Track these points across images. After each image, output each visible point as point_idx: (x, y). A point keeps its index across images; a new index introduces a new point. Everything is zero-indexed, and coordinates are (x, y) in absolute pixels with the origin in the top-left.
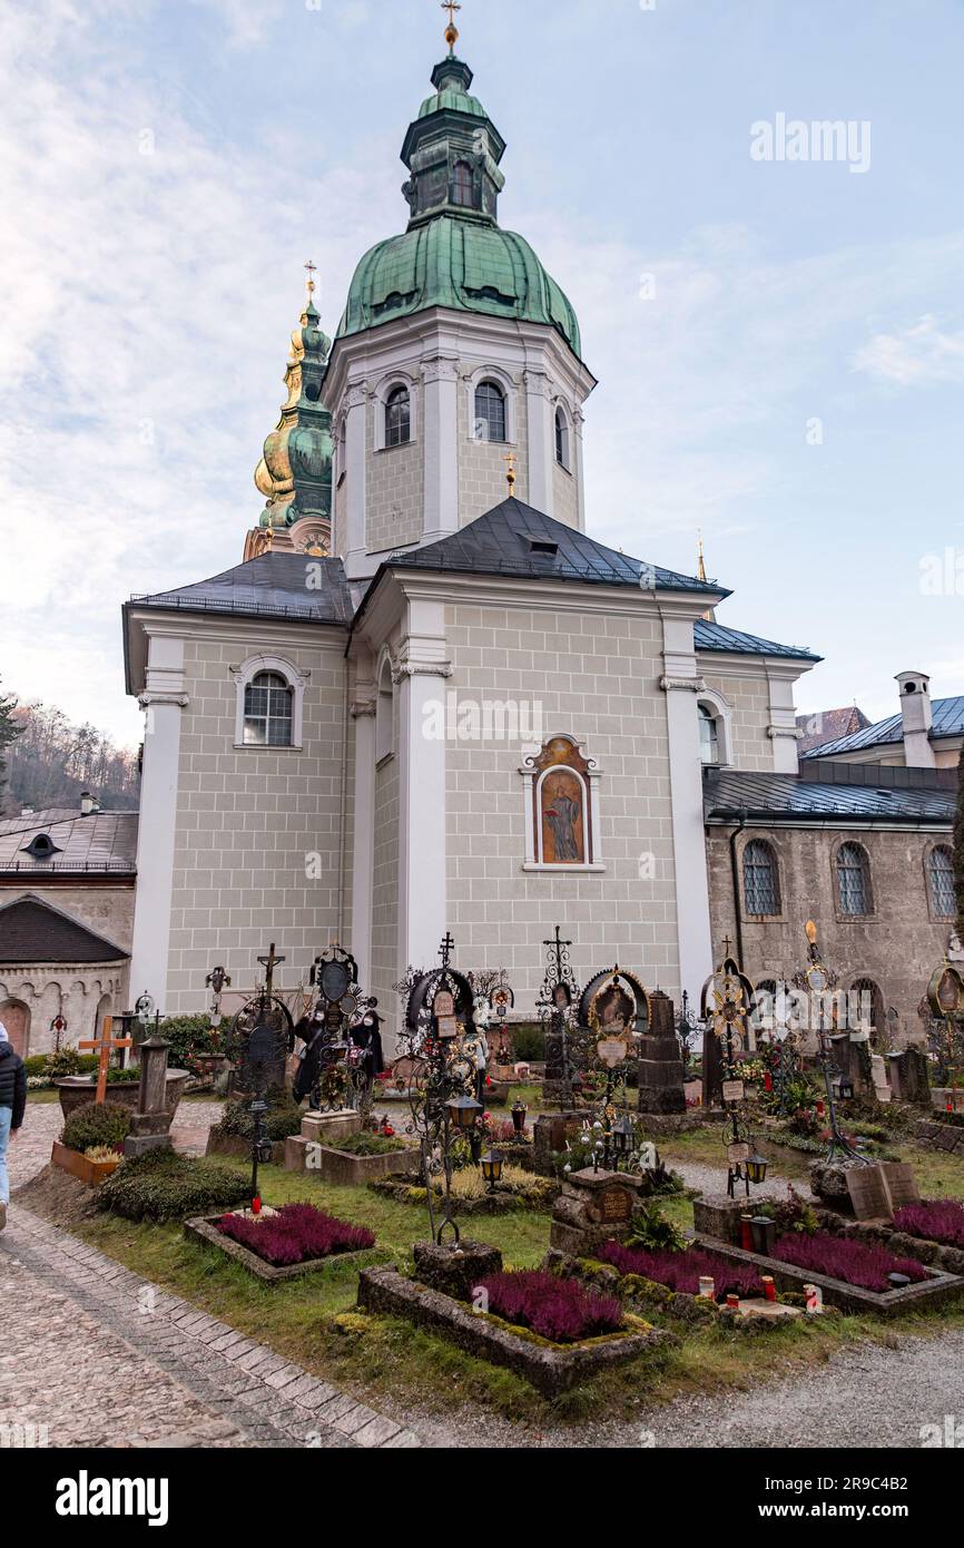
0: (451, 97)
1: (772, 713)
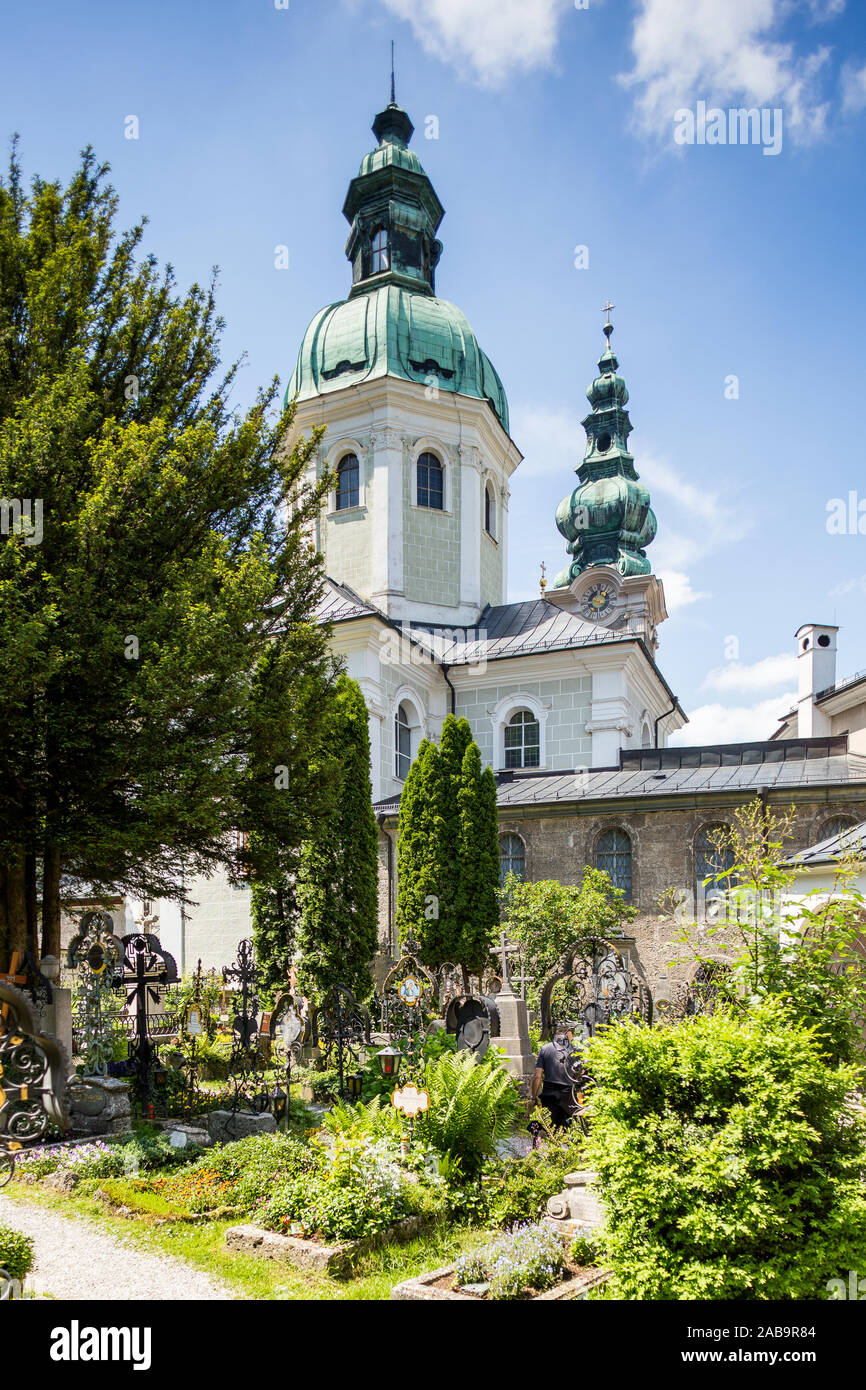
0: (394, 152)
1: (593, 707)
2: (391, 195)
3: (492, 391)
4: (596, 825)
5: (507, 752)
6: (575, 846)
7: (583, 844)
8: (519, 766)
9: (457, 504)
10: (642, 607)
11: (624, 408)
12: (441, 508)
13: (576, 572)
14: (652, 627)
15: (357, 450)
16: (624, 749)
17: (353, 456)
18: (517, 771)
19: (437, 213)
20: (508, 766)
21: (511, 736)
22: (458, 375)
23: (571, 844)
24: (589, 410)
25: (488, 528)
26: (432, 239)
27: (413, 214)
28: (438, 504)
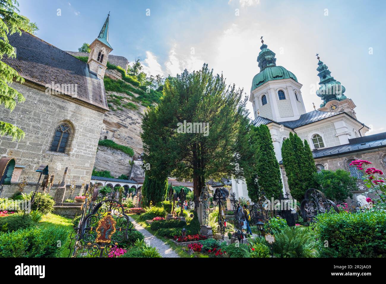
0: (264, 50)
1: (336, 130)
2: (265, 56)
3: (291, 76)
4: (346, 159)
5: (315, 145)
6: (340, 165)
7: (343, 165)
8: (319, 148)
9: (289, 97)
10: (347, 106)
11: (327, 69)
12: (285, 99)
13: (325, 103)
14: (352, 110)
15: (265, 94)
16: (349, 139)
17: (264, 95)
18: (318, 149)
19: (274, 54)
20: (315, 148)
21: (314, 141)
22: (283, 76)
23: (339, 165)
24: (318, 72)
25: (297, 100)
26: (274, 58)
27: (269, 57)
28: (284, 98)
